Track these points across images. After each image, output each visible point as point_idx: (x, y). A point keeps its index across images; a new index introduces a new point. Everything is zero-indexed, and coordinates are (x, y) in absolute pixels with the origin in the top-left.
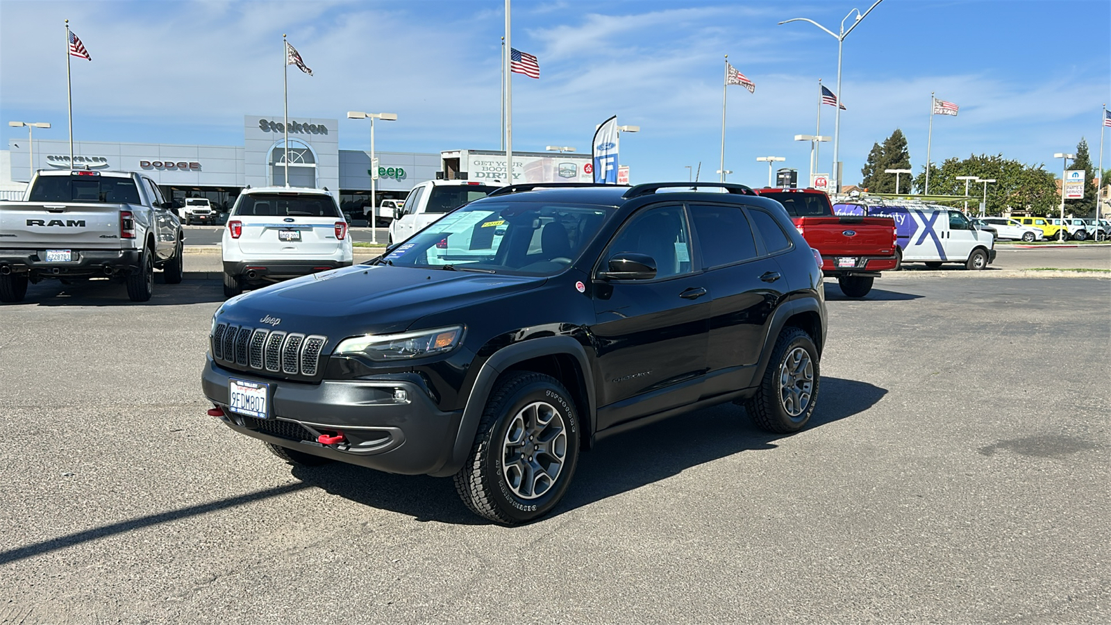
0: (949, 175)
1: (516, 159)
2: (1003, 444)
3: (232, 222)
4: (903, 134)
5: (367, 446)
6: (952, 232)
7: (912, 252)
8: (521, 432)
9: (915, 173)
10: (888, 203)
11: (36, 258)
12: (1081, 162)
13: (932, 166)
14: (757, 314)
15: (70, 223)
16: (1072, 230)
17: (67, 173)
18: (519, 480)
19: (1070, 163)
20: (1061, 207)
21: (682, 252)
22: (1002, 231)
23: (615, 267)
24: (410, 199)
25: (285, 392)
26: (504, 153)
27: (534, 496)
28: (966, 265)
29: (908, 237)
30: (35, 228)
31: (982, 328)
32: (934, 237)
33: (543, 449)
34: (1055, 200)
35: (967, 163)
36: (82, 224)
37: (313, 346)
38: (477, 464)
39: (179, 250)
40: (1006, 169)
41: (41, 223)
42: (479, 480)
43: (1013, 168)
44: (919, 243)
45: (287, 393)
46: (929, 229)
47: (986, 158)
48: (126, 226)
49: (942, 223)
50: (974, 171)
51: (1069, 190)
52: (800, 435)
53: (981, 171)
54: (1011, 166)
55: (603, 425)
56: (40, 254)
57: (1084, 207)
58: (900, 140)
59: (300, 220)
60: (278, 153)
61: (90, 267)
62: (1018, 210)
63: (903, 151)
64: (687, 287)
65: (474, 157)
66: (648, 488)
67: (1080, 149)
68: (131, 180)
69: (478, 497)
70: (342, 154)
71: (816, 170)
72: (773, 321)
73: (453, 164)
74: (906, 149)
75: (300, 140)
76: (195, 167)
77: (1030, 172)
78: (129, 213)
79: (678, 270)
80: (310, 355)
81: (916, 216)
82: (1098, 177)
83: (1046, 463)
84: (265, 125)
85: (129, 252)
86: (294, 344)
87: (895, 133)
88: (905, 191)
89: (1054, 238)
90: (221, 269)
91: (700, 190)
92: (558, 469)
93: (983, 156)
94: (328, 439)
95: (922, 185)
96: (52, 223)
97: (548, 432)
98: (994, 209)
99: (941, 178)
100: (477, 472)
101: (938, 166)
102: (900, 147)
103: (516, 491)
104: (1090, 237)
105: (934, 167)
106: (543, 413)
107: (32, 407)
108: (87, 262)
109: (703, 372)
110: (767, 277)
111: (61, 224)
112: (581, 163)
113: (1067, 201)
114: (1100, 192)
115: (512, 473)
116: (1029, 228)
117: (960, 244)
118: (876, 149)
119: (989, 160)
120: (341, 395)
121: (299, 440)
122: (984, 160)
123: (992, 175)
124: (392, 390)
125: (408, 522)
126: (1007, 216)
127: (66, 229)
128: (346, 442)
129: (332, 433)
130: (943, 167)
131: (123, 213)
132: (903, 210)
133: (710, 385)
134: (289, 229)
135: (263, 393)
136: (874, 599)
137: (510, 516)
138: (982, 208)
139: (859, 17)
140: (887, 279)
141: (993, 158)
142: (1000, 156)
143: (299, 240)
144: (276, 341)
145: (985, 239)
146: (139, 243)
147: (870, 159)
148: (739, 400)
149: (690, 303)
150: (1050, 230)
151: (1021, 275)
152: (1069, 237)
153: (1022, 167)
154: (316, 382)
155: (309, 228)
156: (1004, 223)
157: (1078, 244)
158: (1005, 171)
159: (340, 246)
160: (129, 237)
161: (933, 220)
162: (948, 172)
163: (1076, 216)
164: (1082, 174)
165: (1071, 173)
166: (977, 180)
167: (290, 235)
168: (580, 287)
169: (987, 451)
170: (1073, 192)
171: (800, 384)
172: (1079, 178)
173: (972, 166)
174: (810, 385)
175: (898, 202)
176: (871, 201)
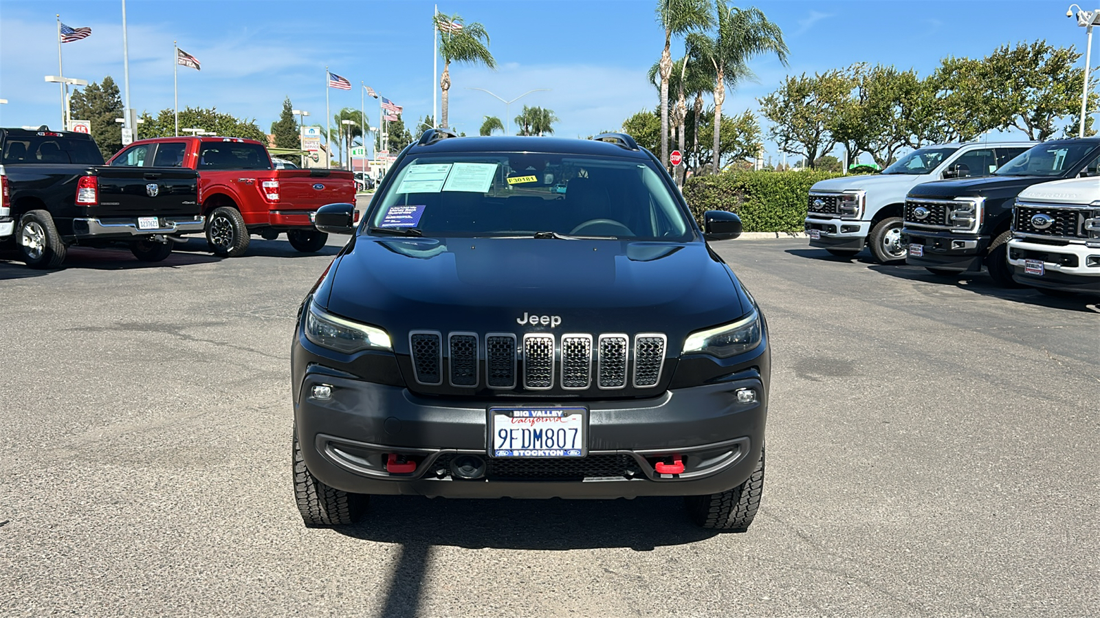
0: (166, 127)
4: (114, 82)
12: (288, 119)
13: (148, 116)
35: (182, 115)
40: (221, 122)
43: (228, 122)
47: (202, 110)
50: (191, 123)
51: (307, 145)
53: (198, 124)
54: (226, 120)
58: (112, 88)
63: (116, 100)
67: (285, 106)
74: (119, 97)
77: (244, 127)
87: (106, 80)
93: (198, 108)
99: (158, 129)
102: (113, 95)
105: (151, 118)
119: (204, 113)
122: (200, 114)
123: (209, 128)
130: (159, 118)
141: (208, 112)
142: (214, 109)
153: (236, 121)
158: (221, 124)
162: (165, 124)
164: (317, 130)
170: (311, 146)
172: (315, 134)
173: (188, 118)
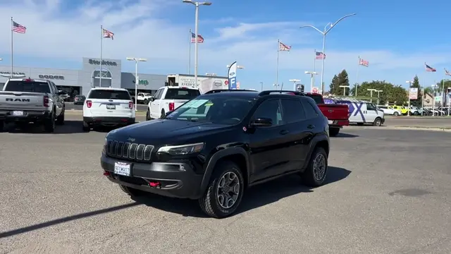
1: (199, 78)
2: (397, 192)
3: (87, 101)
4: (346, 71)
5: (169, 187)
6: (368, 111)
7: (352, 119)
8: (224, 183)
9: (351, 87)
10: (343, 99)
11: (9, 114)
12: (416, 85)
13: (358, 84)
14: (306, 140)
15: (24, 100)
16: (413, 111)
17: (21, 80)
18: (222, 201)
19: (412, 85)
20: (408, 102)
21: (279, 117)
22: (386, 111)
23: (257, 122)
24: (158, 93)
25: (137, 166)
26: (194, 76)
27: (228, 207)
28: (373, 124)
29: (351, 113)
30: (9, 102)
31: (383, 149)
32: (361, 113)
33: (231, 189)
34: (406, 99)
35: (371, 84)
36: (28, 100)
37: (149, 149)
38: (208, 195)
39: (63, 111)
40: (387, 86)
41: (12, 100)
42: (209, 201)
43: (390, 86)
44: (355, 115)
45: (137, 167)
46: (359, 110)
48: (46, 101)
49: (364, 107)
50: (374, 87)
51: (412, 95)
52: (320, 187)
53: (377, 87)
55: (252, 181)
56: (11, 112)
57: (417, 103)
58: (345, 74)
59: (115, 101)
60: (96, 73)
61: (31, 118)
62: (391, 103)
64: (282, 130)
65: (181, 77)
66: (267, 205)
67: (415, 79)
68: (47, 83)
69: (208, 207)
70: (122, 73)
71: (313, 85)
72: (312, 143)
73: (172, 80)
74: (347, 78)
75: (105, 68)
76: (62, 78)
77: (396, 88)
78: (47, 97)
79: (278, 123)
80: (148, 152)
81: (354, 105)
82: (423, 90)
83: (414, 199)
84: (91, 61)
85: (47, 112)
86: (141, 148)
87: (343, 71)
88: (347, 94)
89: (406, 114)
90: (82, 120)
91: (283, 93)
92: (236, 197)
93: (377, 81)
94: (154, 184)
95: (354, 92)
96: (16, 100)
97: (233, 183)
98: (382, 103)
99: (361, 89)
100: (208, 198)
101: (360, 85)
102: (345, 77)
103: (222, 205)
104: (419, 114)
106: (231, 176)
107: (21, 172)
108: (30, 116)
109: (285, 162)
110: (310, 127)
111: (20, 100)
112: (223, 80)
113: (411, 100)
114: (423, 97)
115: (220, 198)
116: (396, 110)
117: (371, 116)
118: (335, 77)
119: (380, 83)
120: (158, 167)
121: (140, 184)
122: (378, 83)
123: (381, 89)
124: (179, 166)
125: (180, 216)
126: (387, 105)
127: (22, 103)
128: (160, 185)
129: (155, 182)
130: (362, 85)
131: (45, 97)
132: (349, 102)
133: (289, 167)
134: (111, 104)
135: (129, 166)
136: (358, 245)
137: (220, 215)
138: (378, 102)
139: (332, 26)
140: (344, 129)
142: (384, 81)
143: (114, 109)
144: (134, 147)
145: (380, 114)
146: (50, 109)
147: (333, 81)
148: (299, 173)
149: (283, 136)
150: (404, 111)
151: (395, 128)
152: (411, 114)
153: (393, 86)
154: (150, 163)
155: (119, 104)
156: (386, 108)
157: (415, 117)
159: (131, 112)
160: (47, 106)
161: (360, 106)
162: (364, 87)
163: (414, 106)
164: (416, 89)
165: (412, 89)
166: (376, 91)
167: (111, 106)
168: (245, 129)
169: (391, 194)
171: (320, 168)
172: (415, 91)
173: (374, 85)
174: (324, 168)
175: (347, 99)
176: (336, 98)
